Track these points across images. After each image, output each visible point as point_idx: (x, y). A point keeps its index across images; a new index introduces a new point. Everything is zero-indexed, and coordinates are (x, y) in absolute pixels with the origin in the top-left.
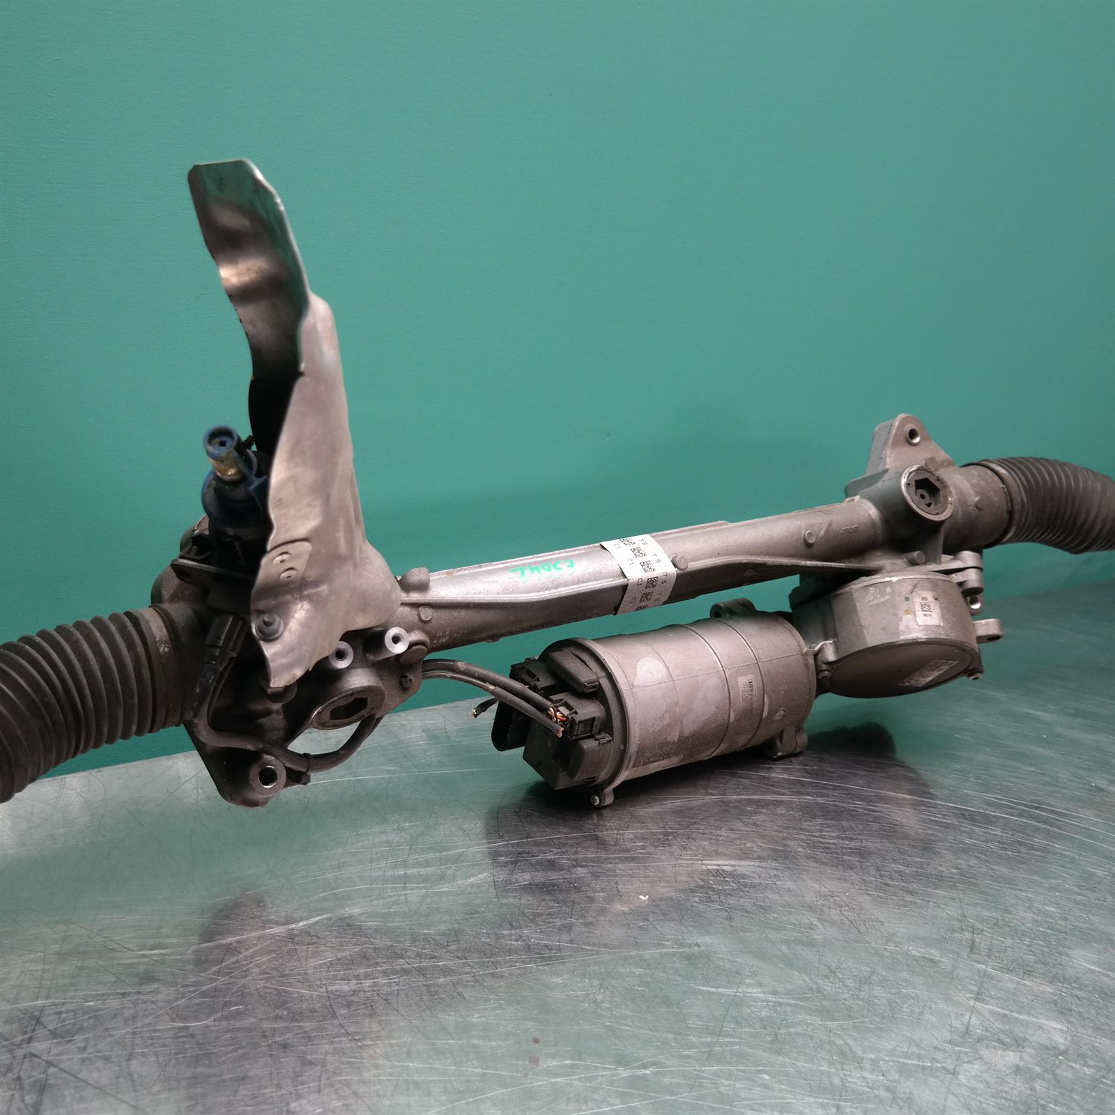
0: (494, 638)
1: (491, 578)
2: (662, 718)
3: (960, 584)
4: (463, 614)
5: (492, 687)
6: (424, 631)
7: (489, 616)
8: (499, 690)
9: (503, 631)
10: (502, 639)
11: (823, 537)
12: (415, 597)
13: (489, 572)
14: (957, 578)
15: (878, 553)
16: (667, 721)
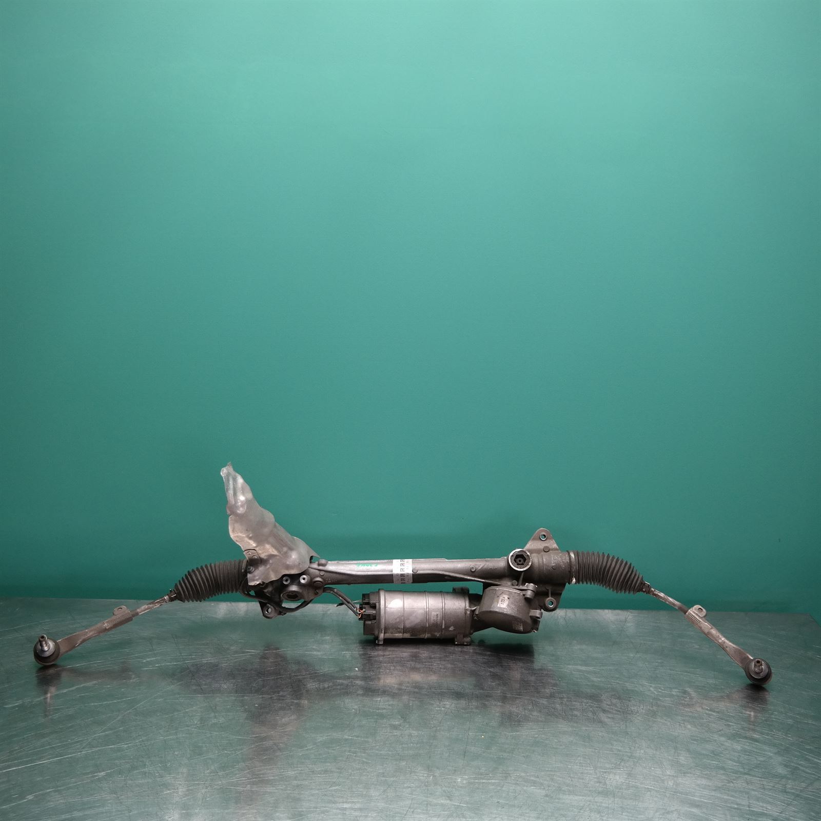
0: (349, 584)
1: (348, 566)
2: (396, 619)
3: (524, 595)
4: (335, 575)
5: (341, 598)
6: (322, 578)
7: (344, 577)
8: (343, 599)
9: (352, 582)
10: (352, 585)
11: (480, 570)
12: (321, 568)
13: (346, 564)
14: (524, 592)
15: (507, 579)
16: (398, 620)
